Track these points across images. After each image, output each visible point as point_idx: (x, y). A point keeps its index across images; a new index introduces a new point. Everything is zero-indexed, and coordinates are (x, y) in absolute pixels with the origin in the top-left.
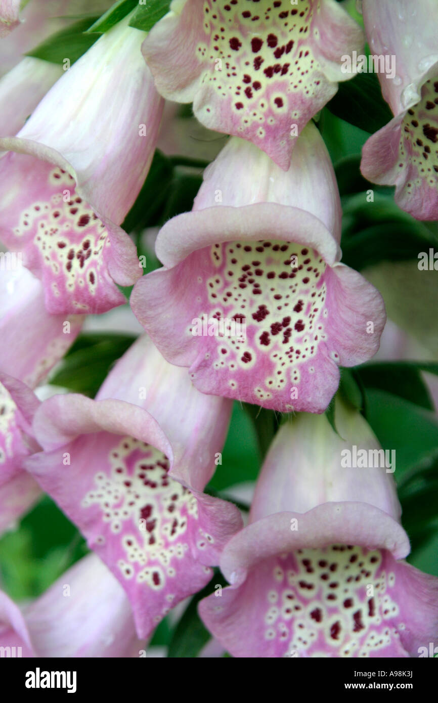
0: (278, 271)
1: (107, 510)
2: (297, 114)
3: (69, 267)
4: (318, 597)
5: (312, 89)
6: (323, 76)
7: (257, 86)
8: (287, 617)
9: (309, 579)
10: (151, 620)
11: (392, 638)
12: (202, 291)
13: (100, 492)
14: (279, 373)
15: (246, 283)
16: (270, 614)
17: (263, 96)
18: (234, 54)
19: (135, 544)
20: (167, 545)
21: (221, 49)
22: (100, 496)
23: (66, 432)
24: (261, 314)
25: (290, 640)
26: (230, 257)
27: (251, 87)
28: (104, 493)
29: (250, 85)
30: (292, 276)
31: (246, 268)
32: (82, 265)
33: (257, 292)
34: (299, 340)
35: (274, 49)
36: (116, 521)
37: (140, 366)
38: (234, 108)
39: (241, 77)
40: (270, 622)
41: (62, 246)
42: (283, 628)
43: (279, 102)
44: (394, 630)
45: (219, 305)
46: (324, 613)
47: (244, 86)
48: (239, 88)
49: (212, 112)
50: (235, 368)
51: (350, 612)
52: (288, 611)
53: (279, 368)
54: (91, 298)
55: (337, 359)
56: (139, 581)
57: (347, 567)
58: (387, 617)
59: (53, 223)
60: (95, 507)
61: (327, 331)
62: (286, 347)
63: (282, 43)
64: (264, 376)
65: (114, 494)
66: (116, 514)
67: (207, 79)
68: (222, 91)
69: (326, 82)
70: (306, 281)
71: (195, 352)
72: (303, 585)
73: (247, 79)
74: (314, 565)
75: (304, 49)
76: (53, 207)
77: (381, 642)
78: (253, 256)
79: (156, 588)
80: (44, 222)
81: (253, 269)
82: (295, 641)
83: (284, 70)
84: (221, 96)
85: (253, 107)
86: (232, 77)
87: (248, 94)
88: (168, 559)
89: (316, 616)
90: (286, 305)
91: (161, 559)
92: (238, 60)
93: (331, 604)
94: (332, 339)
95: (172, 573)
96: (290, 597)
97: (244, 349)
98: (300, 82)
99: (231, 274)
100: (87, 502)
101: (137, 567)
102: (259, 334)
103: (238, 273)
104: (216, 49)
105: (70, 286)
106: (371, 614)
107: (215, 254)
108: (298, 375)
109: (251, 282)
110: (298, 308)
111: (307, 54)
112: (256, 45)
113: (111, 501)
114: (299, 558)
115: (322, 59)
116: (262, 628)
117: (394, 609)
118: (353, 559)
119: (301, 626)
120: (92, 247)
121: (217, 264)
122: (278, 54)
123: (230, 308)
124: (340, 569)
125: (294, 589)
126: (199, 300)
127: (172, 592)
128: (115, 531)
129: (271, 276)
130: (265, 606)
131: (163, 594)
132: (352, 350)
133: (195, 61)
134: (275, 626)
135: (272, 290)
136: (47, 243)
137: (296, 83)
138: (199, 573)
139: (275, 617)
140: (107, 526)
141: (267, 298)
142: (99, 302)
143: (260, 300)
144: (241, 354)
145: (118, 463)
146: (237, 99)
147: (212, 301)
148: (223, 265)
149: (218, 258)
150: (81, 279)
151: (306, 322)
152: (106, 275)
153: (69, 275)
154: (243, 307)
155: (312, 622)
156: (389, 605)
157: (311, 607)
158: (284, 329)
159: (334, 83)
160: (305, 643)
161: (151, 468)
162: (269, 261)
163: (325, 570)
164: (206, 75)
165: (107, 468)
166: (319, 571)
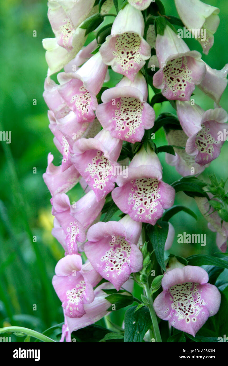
0: (133, 110)
1: (91, 172)
2: (136, 68)
3: (83, 109)
4: (142, 196)
5: (139, 62)
6: (142, 59)
7: (127, 62)
8: (134, 199)
9: (140, 192)
10: (100, 198)
11: (159, 203)
12: (114, 112)
13: (89, 168)
14: (131, 131)
15: (125, 112)
16: (129, 198)
17: (128, 64)
18: (122, 55)
19: (97, 180)
20: (105, 179)
21: (119, 53)
22: (89, 169)
23: (82, 150)
24: (128, 119)
25: (134, 204)
26: (121, 107)
27: (125, 62)
28: (90, 168)
29: (125, 61)
30: (136, 111)
31: (125, 109)
32: (85, 107)
33: (127, 114)
34: (136, 124)
35: (132, 54)
36: (93, 175)
37: (100, 136)
38: (121, 66)
39: (123, 60)
40: (130, 200)
41: (81, 104)
42: (132, 202)
43: (132, 65)
44: (159, 201)
45: (118, 116)
46: (143, 199)
47: (124, 62)
48: (123, 62)
49: (116, 67)
50: (120, 130)
51: (150, 199)
52: (134, 198)
53: (131, 130)
54: (87, 115)
55: (144, 127)
56: (97, 188)
57: (150, 190)
58: (158, 198)
59: (80, 99)
60: (88, 172)
61: (142, 121)
62: (133, 125)
63: (133, 52)
64: (127, 132)
65: (93, 169)
66: (93, 173)
67: (115, 60)
68: (119, 62)
69: (143, 60)
70: (139, 112)
71: (111, 127)
72: (139, 193)
73: (125, 60)
74: (142, 189)
75: (138, 53)
76: (80, 96)
77: (156, 204)
78: (127, 107)
79: (101, 189)
80: (78, 99)
81: (127, 110)
82: (135, 205)
83: (133, 58)
84: (118, 64)
85: (125, 66)
86: (121, 60)
87: (125, 63)
88: (105, 182)
89: (141, 200)
90: (134, 117)
91: (103, 182)
92: (123, 56)
93: (146, 198)
94: (143, 123)
95: (105, 185)
96: (135, 195)
97: (123, 126)
98: (137, 60)
99: (121, 110)
100: (86, 170)
101: (97, 185)
102: (127, 123)
103: (123, 110)
104: (118, 53)
105: (83, 113)
106: (154, 199)
107: (118, 105)
108: (135, 131)
109: (126, 112)
110: (136, 117)
111: (138, 54)
112: (128, 53)
113: (92, 170)
114: (138, 187)
115: (142, 55)
116: (127, 201)
117: (159, 196)
118: (152, 188)
119: (137, 202)
120: (88, 103)
121: (118, 108)
122: (132, 55)
123: (121, 117)
124: (148, 190)
125: (136, 193)
126: (112, 114)
127: (105, 190)
128: (92, 177)
129: (131, 111)
130: (128, 196)
131: (103, 191)
132: (148, 125)
133: (112, 55)
134: (131, 201)
135: (131, 114)
136: (78, 104)
137: (136, 60)
138: (112, 185)
139: (131, 199)
140: (91, 176)
141: (130, 116)
142: (89, 116)
143: (128, 116)
144: (122, 127)
145: (94, 162)
146: (122, 65)
147: (116, 115)
148: (120, 108)
149: (118, 106)
150: (85, 111)
151: (138, 120)
152: (90, 108)
153: (82, 110)
154: (123, 117)
155: (140, 201)
156: (158, 196)
157: (140, 198)
158: (133, 122)
159: (144, 60)
160: (138, 205)
161: (103, 163)
162: (131, 108)
163: (145, 190)
164: (115, 59)
165: (91, 163)
166: (143, 191)
